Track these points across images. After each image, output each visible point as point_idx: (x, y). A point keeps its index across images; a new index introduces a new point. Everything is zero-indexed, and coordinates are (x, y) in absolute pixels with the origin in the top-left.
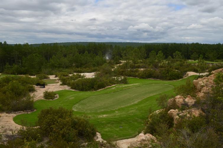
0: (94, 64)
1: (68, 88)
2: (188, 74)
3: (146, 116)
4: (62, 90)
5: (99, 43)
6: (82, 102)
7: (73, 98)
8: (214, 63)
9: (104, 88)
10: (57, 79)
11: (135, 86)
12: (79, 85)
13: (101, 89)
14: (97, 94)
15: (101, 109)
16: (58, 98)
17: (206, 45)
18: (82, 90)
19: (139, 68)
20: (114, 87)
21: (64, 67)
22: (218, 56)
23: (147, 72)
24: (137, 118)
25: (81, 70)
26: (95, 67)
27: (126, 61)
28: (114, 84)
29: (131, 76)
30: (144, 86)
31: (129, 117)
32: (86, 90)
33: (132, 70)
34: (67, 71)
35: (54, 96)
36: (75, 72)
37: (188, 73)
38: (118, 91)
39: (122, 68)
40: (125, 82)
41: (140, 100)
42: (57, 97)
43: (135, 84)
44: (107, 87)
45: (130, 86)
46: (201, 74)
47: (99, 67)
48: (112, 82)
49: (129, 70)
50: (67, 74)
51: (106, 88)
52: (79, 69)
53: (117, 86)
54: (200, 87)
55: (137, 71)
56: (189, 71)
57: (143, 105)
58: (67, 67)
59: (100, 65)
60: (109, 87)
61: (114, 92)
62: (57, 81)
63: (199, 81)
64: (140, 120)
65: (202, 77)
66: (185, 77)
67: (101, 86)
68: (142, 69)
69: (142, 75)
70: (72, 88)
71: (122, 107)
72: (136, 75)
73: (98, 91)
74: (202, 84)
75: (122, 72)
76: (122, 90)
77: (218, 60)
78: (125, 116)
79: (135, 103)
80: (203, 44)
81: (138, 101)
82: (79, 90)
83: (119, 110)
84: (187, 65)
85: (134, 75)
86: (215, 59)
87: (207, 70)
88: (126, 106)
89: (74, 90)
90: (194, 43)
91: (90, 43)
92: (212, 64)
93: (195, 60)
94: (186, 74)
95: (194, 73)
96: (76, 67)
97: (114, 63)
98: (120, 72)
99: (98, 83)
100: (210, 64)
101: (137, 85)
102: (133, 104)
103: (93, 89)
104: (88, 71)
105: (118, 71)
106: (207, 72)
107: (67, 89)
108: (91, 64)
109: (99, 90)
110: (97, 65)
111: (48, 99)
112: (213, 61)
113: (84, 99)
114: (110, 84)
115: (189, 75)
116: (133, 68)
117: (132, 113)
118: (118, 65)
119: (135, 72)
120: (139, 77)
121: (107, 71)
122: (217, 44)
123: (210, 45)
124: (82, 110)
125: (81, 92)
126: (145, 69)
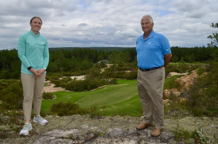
0: (82, 68)
1: (63, 90)
2: (170, 75)
3: (140, 108)
4: (58, 91)
5: (84, 48)
6: (80, 100)
7: (71, 97)
8: (193, 64)
9: (97, 88)
10: (48, 82)
11: (124, 85)
12: (73, 87)
13: (94, 90)
14: (92, 93)
15: (99, 105)
16: (56, 98)
17: (185, 48)
18: (76, 90)
19: (125, 70)
20: (106, 87)
21: (53, 71)
22: (196, 59)
23: (133, 74)
24: (133, 109)
25: (70, 73)
26: (83, 70)
27: (112, 65)
28: (106, 85)
29: (119, 78)
30: (133, 85)
31: (126, 110)
32: (80, 91)
33: (119, 72)
34: (56, 75)
35: (52, 97)
36: (64, 76)
37: (171, 73)
38: (110, 90)
39: (109, 71)
40: (114, 83)
41: (132, 97)
42: (54, 97)
43: (124, 84)
44: (100, 87)
45: (120, 86)
46: (182, 74)
47: (87, 71)
48: (104, 83)
49: (116, 72)
50: (57, 77)
51: (98, 88)
52: (68, 73)
53: (108, 87)
54: (183, 84)
55: (124, 73)
56: (172, 72)
57: (135, 100)
58: (55, 71)
59: (87, 69)
60: (101, 87)
61: (107, 91)
62: (49, 84)
63: (182, 79)
64: (135, 111)
65: (183, 75)
66: (168, 77)
67: (94, 87)
68: (129, 71)
69: (129, 77)
70: (66, 89)
71: (117, 102)
72: (124, 77)
73: (91, 91)
74: (185, 81)
75: (110, 74)
76: (114, 89)
77: (196, 62)
78: (122, 109)
79: (128, 99)
80: (182, 47)
81: (130, 98)
82: (73, 91)
83: (115, 105)
84: (169, 67)
85: (122, 77)
86: (194, 61)
87: (187, 71)
88: (121, 101)
89: (69, 91)
90: (174, 47)
91: (75, 48)
92: (191, 65)
93: (175, 62)
94: (169, 74)
95: (176, 73)
96: (64, 71)
97: (100, 66)
98: (108, 75)
99: (91, 84)
100: (189, 65)
101: (126, 85)
102: (126, 100)
103: (87, 90)
104: (77, 74)
105: (107, 74)
106: (187, 72)
107: (61, 90)
108: (79, 68)
109: (93, 90)
110: (84, 69)
111: (47, 99)
112: (192, 63)
113: (81, 98)
114: (102, 85)
115: (172, 75)
116: (120, 70)
117: (128, 106)
118: (106, 68)
119: (122, 74)
120: (126, 79)
121: (96, 73)
122: (195, 48)
123: (188, 48)
124: (82, 106)
125: (76, 92)
126: (131, 71)
